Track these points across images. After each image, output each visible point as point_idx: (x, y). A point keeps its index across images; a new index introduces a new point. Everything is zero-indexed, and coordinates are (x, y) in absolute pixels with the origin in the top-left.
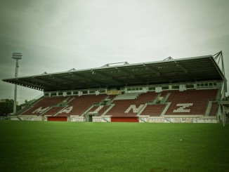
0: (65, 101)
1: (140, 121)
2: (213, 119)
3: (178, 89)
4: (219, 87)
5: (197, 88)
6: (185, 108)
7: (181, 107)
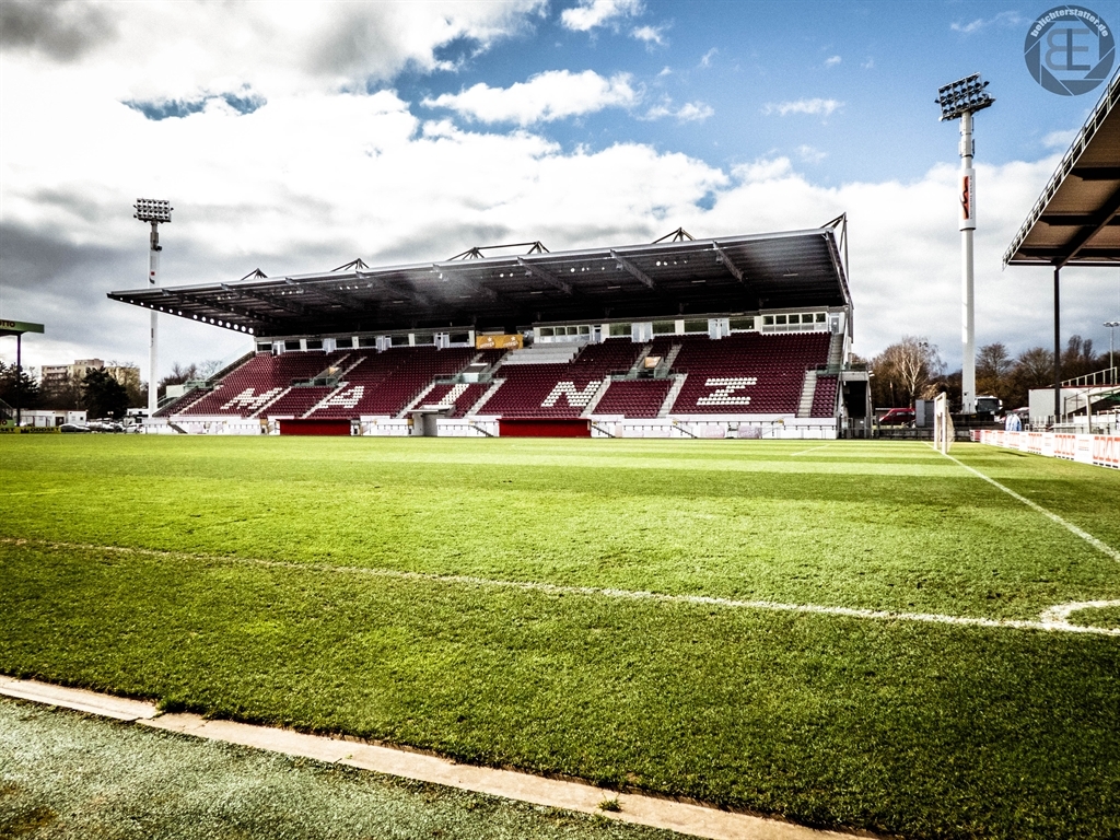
0: (333, 369)
1: (594, 433)
2: (826, 427)
3: (703, 333)
4: (835, 328)
5: (765, 329)
6: (732, 391)
7: (720, 388)
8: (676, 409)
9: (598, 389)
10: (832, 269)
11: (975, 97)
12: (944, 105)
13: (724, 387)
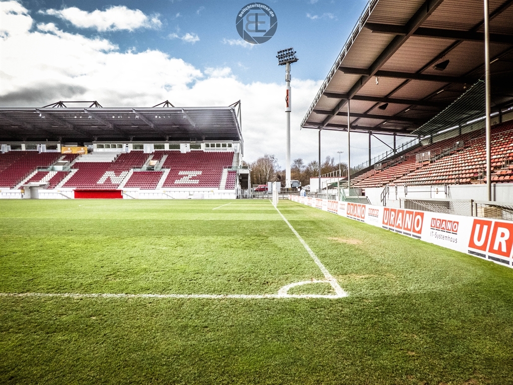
1: (125, 197)
2: (231, 194)
3: (178, 150)
4: (236, 150)
5: (206, 149)
6: (191, 177)
7: (186, 176)
8: (165, 185)
9: (127, 175)
10: (234, 125)
11: (291, 57)
12: (279, 58)
13: (187, 176)
